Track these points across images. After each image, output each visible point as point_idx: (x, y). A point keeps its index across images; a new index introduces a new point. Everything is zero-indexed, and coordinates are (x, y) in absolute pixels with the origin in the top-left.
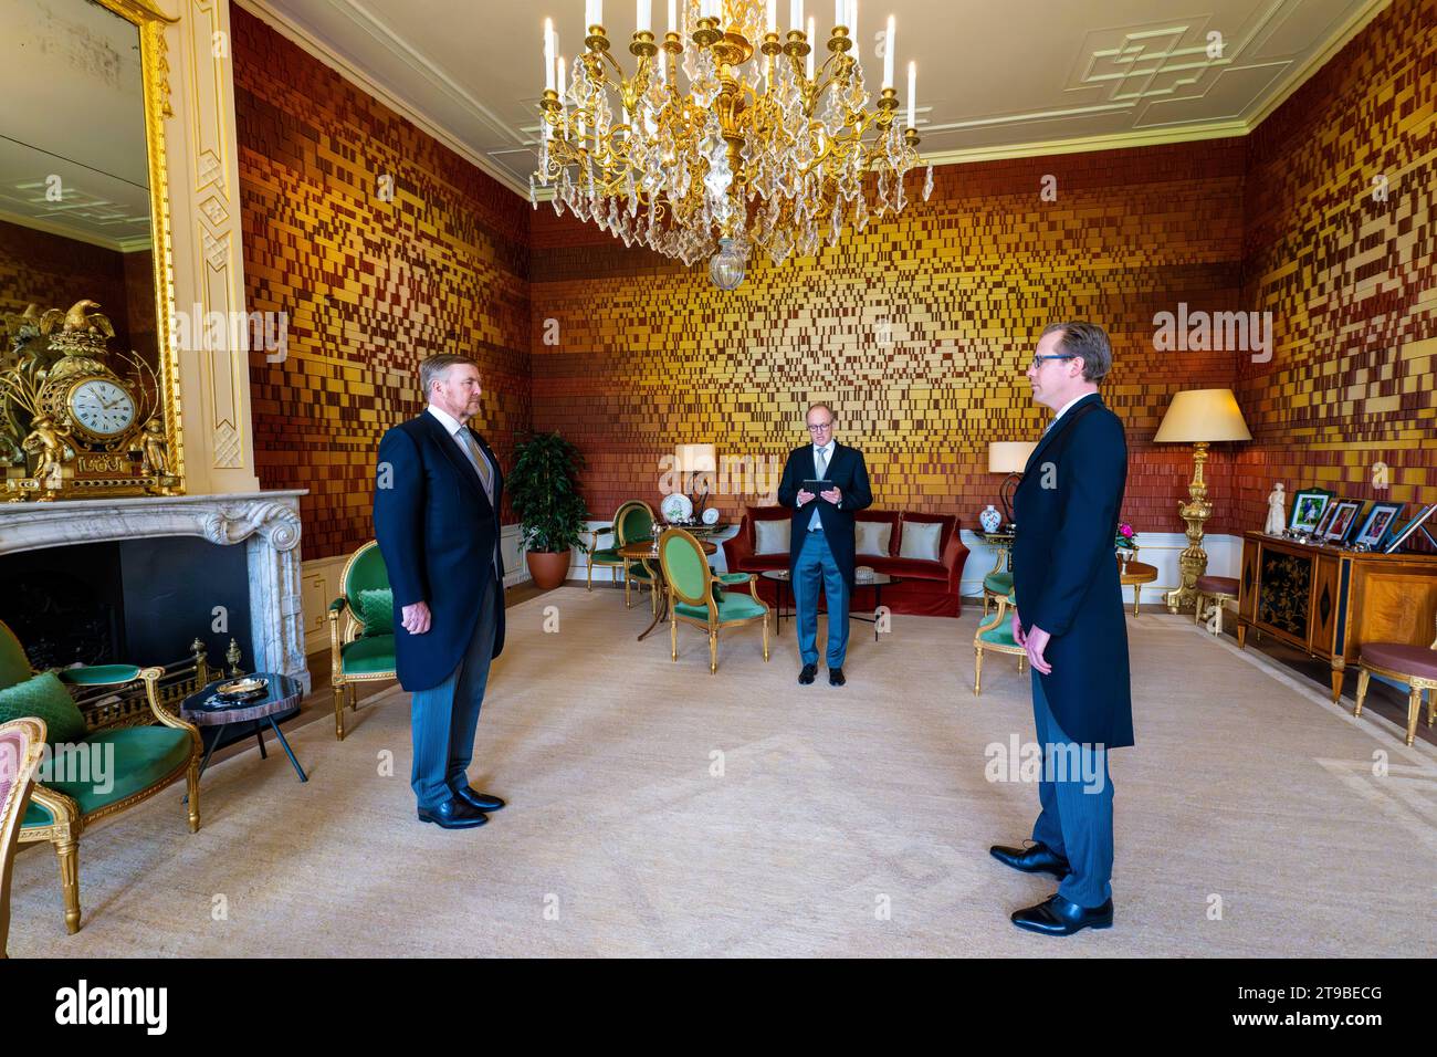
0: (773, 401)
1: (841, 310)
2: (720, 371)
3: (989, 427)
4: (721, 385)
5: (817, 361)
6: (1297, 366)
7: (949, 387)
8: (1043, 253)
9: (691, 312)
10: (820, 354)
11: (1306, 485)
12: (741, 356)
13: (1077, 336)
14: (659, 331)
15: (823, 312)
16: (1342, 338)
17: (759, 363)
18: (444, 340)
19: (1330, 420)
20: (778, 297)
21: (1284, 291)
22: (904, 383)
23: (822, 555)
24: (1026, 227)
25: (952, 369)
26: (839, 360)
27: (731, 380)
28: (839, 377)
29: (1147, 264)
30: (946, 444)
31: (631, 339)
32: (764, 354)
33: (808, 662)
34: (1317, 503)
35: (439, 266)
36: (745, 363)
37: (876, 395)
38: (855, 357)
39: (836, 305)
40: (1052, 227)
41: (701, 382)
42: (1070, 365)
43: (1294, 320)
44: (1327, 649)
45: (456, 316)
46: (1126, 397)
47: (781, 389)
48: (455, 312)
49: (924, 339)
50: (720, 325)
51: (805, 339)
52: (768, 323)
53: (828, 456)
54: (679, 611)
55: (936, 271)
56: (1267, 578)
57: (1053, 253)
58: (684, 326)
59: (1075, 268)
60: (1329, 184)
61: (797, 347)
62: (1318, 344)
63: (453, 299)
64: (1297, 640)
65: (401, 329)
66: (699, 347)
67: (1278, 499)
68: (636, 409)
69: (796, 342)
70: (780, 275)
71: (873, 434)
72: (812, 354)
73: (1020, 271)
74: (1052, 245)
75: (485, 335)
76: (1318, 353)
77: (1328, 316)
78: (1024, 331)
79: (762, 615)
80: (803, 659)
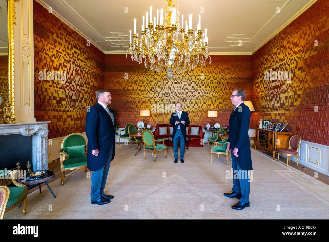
0: (162, 101)
1: (177, 83)
2: (151, 94)
3: (207, 108)
4: (151, 97)
5: (172, 93)
6: (262, 98)
7: (199, 99)
8: (217, 74)
9: (144, 81)
10: (173, 91)
11: (265, 119)
12: (155, 91)
13: (240, 92)
14: (136, 85)
15: (173, 83)
16: (270, 93)
17: (159, 93)
18: (84, 85)
19: (269, 107)
20: (164, 79)
21: (259, 84)
22: (190, 98)
23: (180, 135)
24: (214, 68)
25: (200, 96)
26: (177, 93)
27: (153, 96)
28: (177, 97)
29: (235, 77)
30: (199, 111)
31: (130, 86)
32: (160, 91)
33: (176, 158)
34: (267, 122)
35: (83, 67)
36: (156, 93)
37: (184, 100)
38: (180, 93)
39: (176, 81)
40: (218, 69)
41: (146, 96)
43: (261, 89)
44: (272, 150)
45: (87, 79)
47: (164, 99)
48: (87, 78)
49: (194, 89)
50: (151, 84)
51: (170, 88)
52: (161, 84)
53: (181, 113)
54: (146, 148)
55: (197, 76)
56: (260, 137)
57: (219, 74)
58: (142, 84)
59: (223, 77)
60: (267, 65)
61: (168, 90)
62: (266, 94)
63: (86, 75)
64: (266, 148)
65: (73, 82)
66: (146, 89)
67: (261, 122)
68: (131, 102)
69: (167, 89)
70: (164, 74)
71: (184, 109)
72: (171, 91)
73: (213, 77)
74: (218, 72)
75: (94, 84)
76: (266, 95)
77: (267, 88)
78: (213, 89)
79: (165, 148)
80: (175, 157)
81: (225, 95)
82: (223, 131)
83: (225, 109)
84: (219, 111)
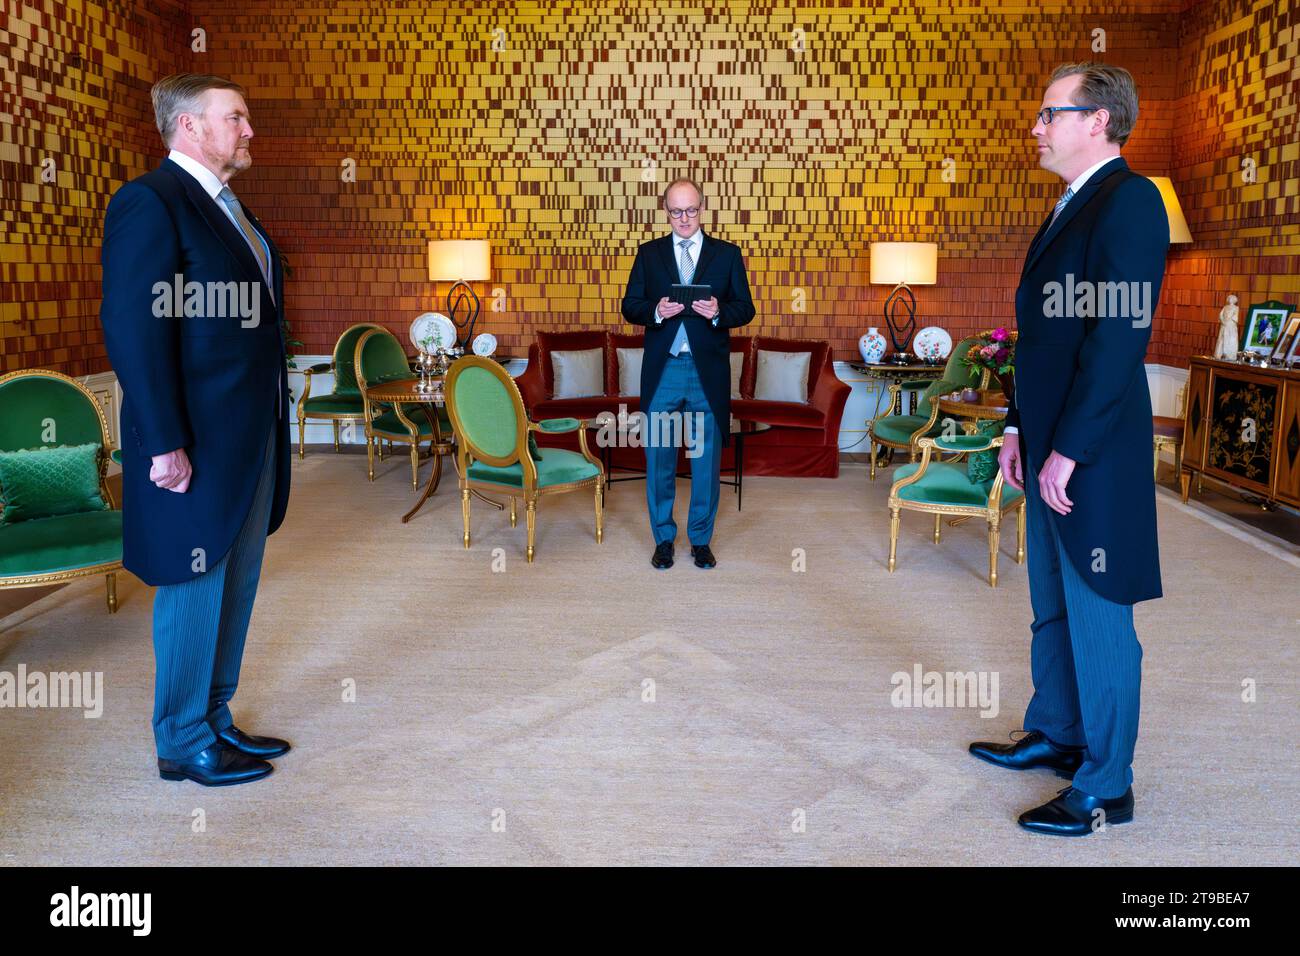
0: (572, 180)
1: (669, 53)
2: (493, 133)
3: (869, 222)
4: (495, 154)
5: (635, 124)
6: (1249, 151)
7: (817, 166)
9: (450, 45)
10: (640, 114)
12: (525, 114)
13: (1100, 82)
14: (400, 71)
15: (644, 53)
17: (551, 123)
18: (63, 67)
19: (1289, 218)
20: (578, 29)
21: (1235, 54)
22: (756, 160)
23: (689, 389)
25: (821, 142)
26: (667, 124)
27: (510, 148)
28: (666, 149)
30: (812, 244)
31: (356, 81)
32: (558, 112)
33: (664, 539)
34: (1275, 319)
36: (531, 123)
37: (718, 175)
38: (689, 121)
39: (662, 45)
41: (465, 149)
42: (1091, 120)
43: (1246, 91)
45: (80, 31)
46: (1041, 186)
47: (585, 163)
48: (79, 23)
49: (784, 98)
50: (493, 65)
51: (618, 92)
52: (564, 66)
53: (695, 252)
54: (474, 474)
58: (439, 64)
61: (606, 103)
62: (1276, 122)
64: (1258, 487)
66: (461, 98)
67: (1230, 315)
69: (605, 96)
71: (714, 229)
72: (628, 114)
75: (126, 64)
76: (1276, 133)
77: (1289, 86)
78: (915, 93)
79: (594, 478)
80: (657, 534)
81: (991, 136)
82: (976, 370)
83: (991, 230)
84: (948, 246)
